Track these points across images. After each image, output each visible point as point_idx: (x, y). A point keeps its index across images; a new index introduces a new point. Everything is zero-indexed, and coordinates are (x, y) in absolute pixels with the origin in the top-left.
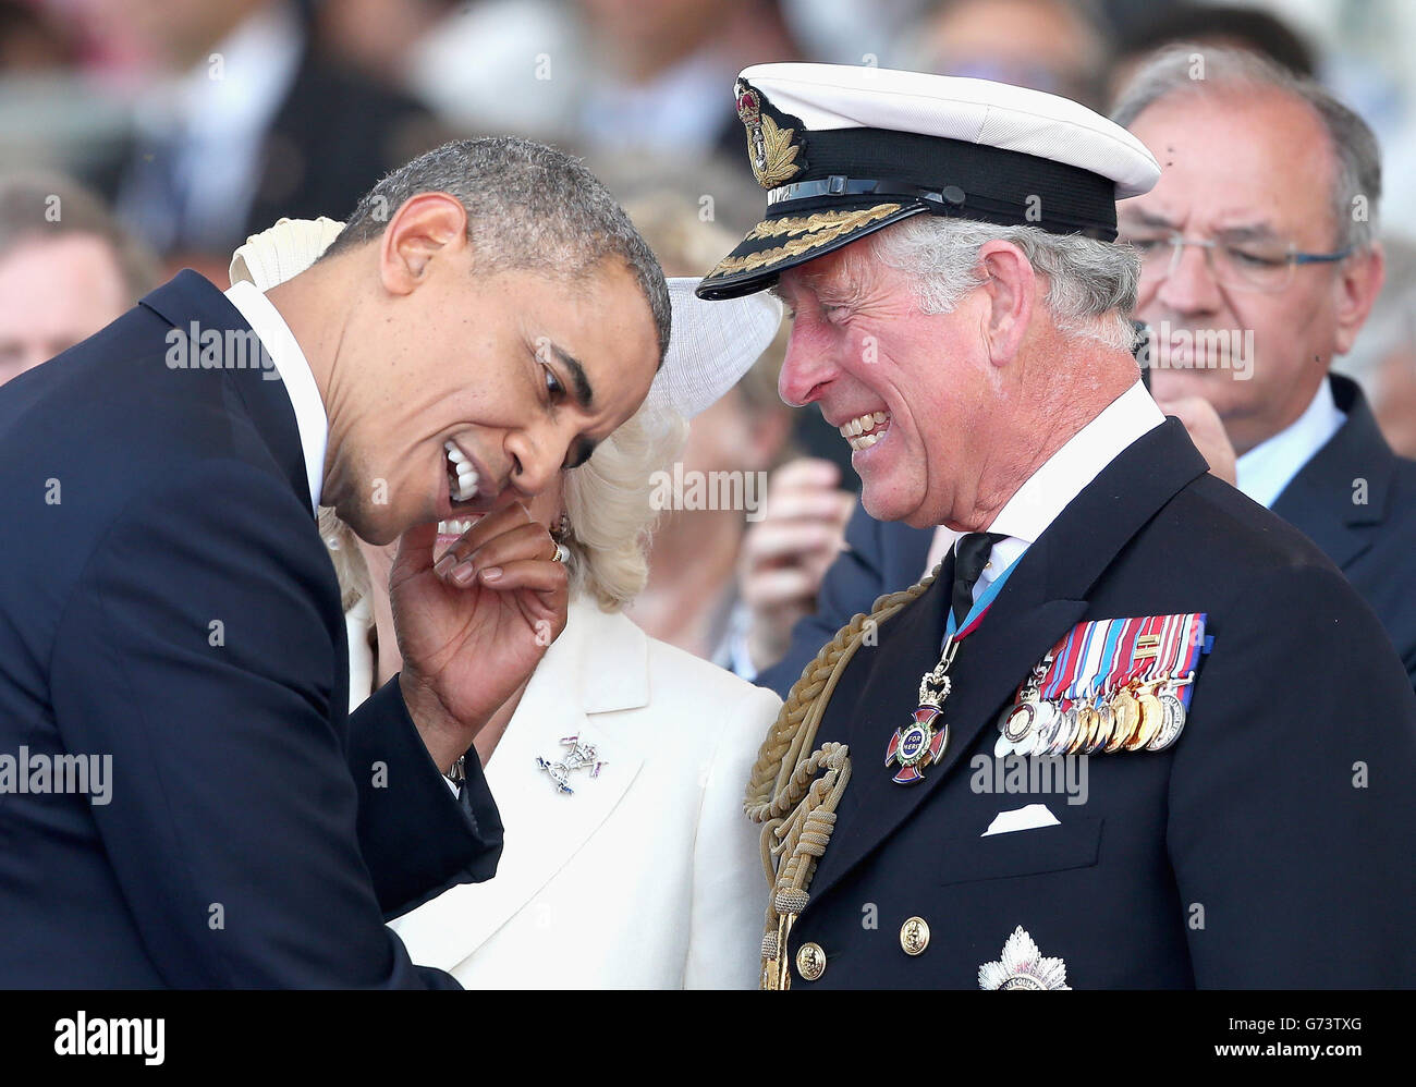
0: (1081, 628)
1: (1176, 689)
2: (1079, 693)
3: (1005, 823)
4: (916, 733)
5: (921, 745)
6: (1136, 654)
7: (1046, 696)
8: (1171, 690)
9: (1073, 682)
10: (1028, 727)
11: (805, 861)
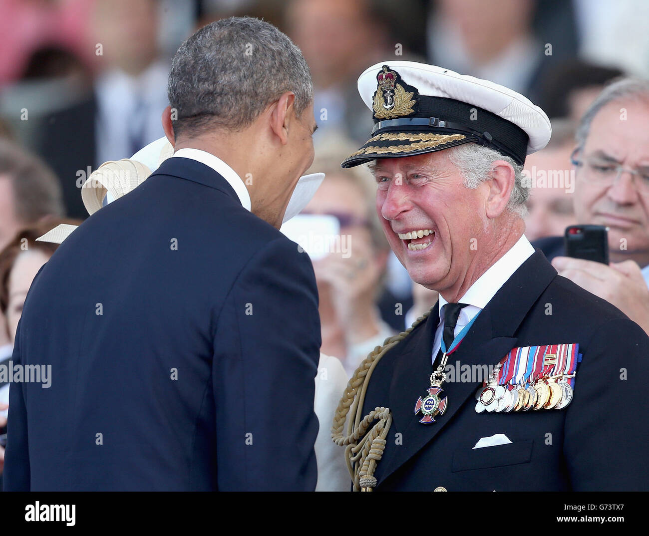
0: (515, 350)
1: (567, 380)
2: (517, 382)
3: (483, 443)
4: (431, 400)
5: (434, 406)
6: (545, 363)
7: (500, 384)
8: (564, 381)
9: (513, 376)
10: (492, 398)
11: (372, 463)
